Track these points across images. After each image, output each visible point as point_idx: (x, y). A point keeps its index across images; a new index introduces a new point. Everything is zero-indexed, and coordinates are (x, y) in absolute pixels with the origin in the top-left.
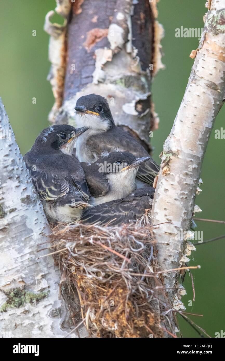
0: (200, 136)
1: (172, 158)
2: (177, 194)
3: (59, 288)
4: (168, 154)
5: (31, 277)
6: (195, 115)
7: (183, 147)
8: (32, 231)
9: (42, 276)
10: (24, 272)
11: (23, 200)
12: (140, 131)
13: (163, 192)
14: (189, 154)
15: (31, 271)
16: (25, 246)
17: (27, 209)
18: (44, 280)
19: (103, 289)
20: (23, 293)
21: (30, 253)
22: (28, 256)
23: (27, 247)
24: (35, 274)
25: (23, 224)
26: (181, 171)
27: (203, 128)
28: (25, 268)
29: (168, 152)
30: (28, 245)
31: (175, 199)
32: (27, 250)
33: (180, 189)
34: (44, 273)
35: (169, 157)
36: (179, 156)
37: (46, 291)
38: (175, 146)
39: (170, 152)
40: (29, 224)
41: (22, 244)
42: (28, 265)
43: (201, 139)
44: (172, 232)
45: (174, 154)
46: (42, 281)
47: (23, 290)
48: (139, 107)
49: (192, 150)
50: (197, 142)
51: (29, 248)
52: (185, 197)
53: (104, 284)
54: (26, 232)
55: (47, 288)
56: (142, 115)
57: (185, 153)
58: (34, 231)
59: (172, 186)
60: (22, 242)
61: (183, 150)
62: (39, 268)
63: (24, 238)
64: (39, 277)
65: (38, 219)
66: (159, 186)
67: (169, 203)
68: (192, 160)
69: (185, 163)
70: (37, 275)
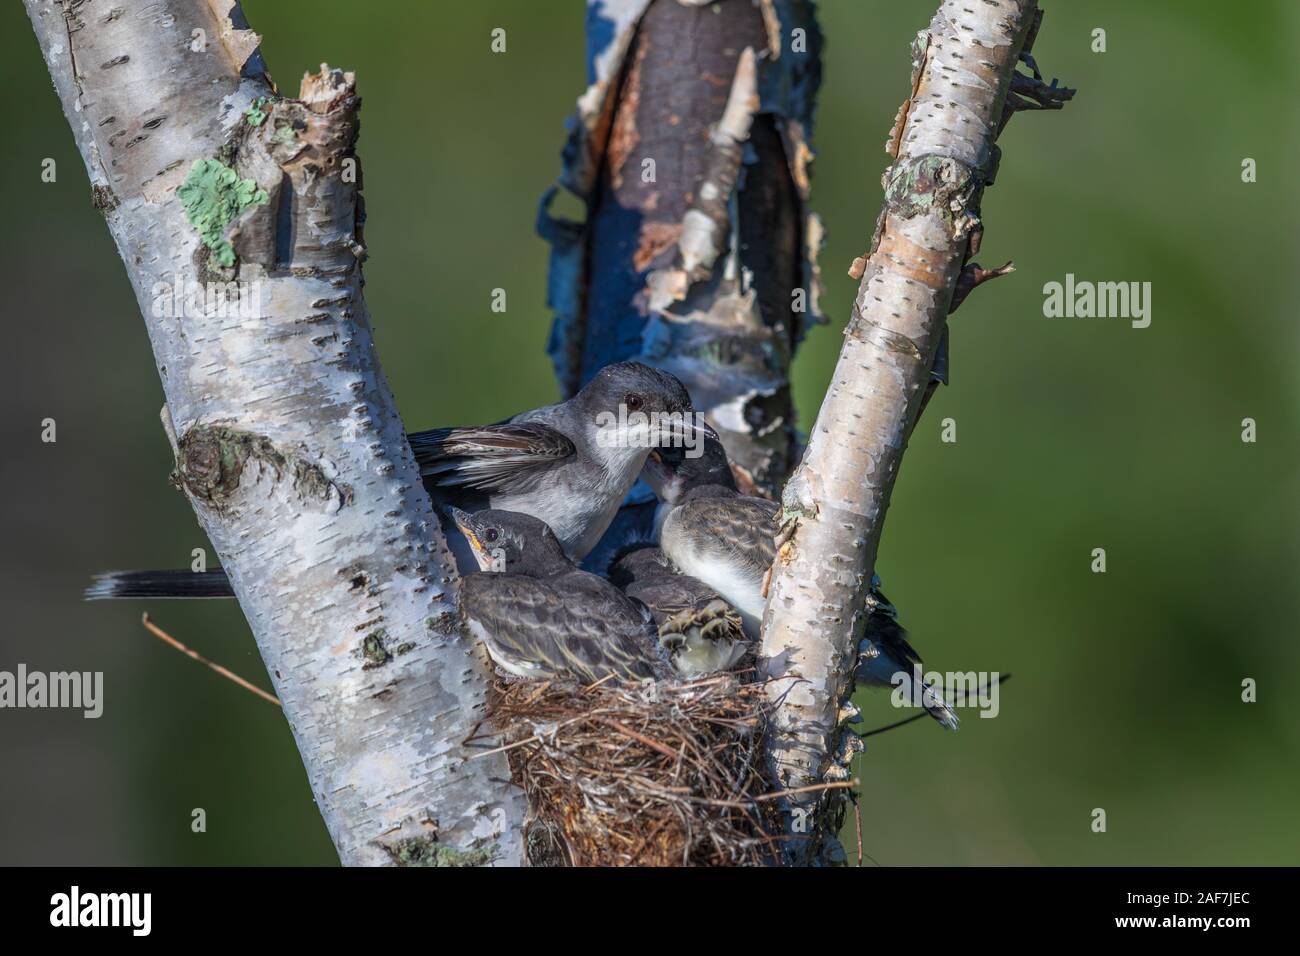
0: (871, 468)
1: (801, 520)
2: (816, 610)
3: (521, 841)
4: (792, 513)
5: (450, 813)
6: (858, 416)
7: (828, 494)
8: (454, 699)
9: (479, 808)
10: (433, 799)
11: (432, 625)
12: (755, 472)
13: (782, 604)
14: (843, 512)
15: (451, 796)
16: (437, 736)
17: (444, 646)
18: (484, 819)
19: (625, 839)
20: (432, 851)
21: (449, 754)
22: (443, 761)
23: (442, 738)
24: (462, 804)
25: (433, 682)
26: (824, 553)
27: (879, 447)
28: (437, 789)
29: (794, 508)
30: (444, 733)
31: (811, 623)
32: (442, 746)
33: (824, 597)
34: (485, 801)
35: (794, 519)
36: (818, 516)
37: (488, 846)
38: (810, 492)
39: (798, 507)
40: (448, 682)
41: (429, 732)
42: (444, 784)
43: (872, 474)
44: (802, 704)
45: (806, 512)
46: (478, 822)
47: (430, 842)
48: (757, 412)
49: (851, 502)
50: (864, 481)
51: (448, 741)
52: (834, 618)
53: (629, 826)
54: (441, 702)
55: (493, 840)
56: (762, 433)
57: (833, 510)
58: (460, 699)
59: (802, 590)
60: (430, 725)
61: (828, 500)
62: (471, 790)
63: (435, 717)
64: (472, 812)
65: (470, 671)
66: (772, 592)
67: (796, 631)
68: (852, 525)
69: (834, 532)
70: (468, 806)
